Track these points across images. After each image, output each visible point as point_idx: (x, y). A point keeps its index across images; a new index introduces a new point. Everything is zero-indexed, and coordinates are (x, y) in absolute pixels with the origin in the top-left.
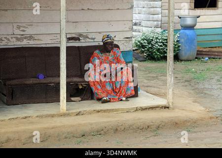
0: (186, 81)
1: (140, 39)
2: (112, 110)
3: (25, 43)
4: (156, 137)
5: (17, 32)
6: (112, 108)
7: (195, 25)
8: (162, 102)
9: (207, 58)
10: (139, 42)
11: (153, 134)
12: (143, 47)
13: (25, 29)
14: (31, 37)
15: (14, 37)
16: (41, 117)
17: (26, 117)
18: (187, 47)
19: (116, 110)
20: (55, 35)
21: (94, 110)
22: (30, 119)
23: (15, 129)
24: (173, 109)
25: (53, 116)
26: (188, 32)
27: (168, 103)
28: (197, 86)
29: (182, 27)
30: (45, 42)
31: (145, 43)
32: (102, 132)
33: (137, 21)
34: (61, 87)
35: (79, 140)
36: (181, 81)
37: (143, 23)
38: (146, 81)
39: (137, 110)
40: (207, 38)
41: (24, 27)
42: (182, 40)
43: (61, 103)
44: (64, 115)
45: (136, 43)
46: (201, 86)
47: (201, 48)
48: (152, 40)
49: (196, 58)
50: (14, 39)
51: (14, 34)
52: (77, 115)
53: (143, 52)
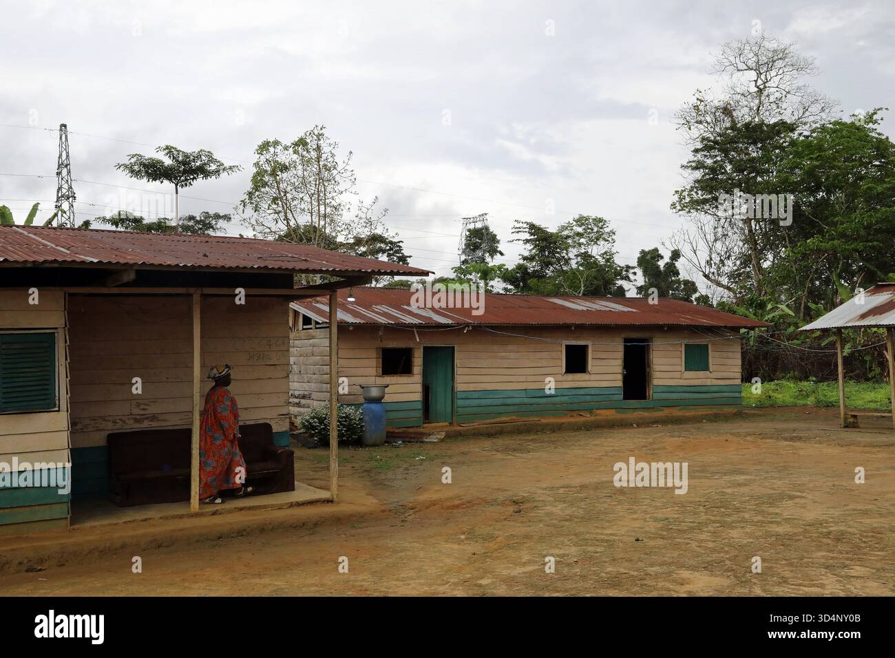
0: (365, 471)
1: (308, 418)
2: (259, 507)
3: (146, 425)
4: (312, 536)
5: (136, 411)
6: (259, 504)
7: (383, 397)
8: (325, 495)
9: (400, 442)
10: (307, 421)
11: (308, 532)
12: (313, 428)
13: (146, 407)
14: (154, 418)
15: (132, 418)
16: (166, 518)
17: (146, 520)
18: (373, 427)
19: (265, 507)
20: (186, 414)
21: (236, 508)
22: (151, 521)
23: (132, 533)
24: (338, 503)
25: (181, 517)
26: (374, 407)
27: (332, 495)
28: (376, 477)
29: (366, 400)
30: (173, 422)
31: (316, 422)
32: (244, 533)
33: (306, 393)
34: (192, 479)
35: (214, 543)
36: (359, 471)
37: (314, 396)
38: (311, 473)
39: (291, 505)
40: (400, 415)
41: (146, 405)
42: (367, 418)
43: (192, 500)
44: (196, 515)
45: (303, 423)
46: (382, 477)
47: (393, 428)
48: (325, 418)
49: (386, 442)
50: (132, 421)
51: (132, 414)
52: (213, 515)
53: (313, 436)
